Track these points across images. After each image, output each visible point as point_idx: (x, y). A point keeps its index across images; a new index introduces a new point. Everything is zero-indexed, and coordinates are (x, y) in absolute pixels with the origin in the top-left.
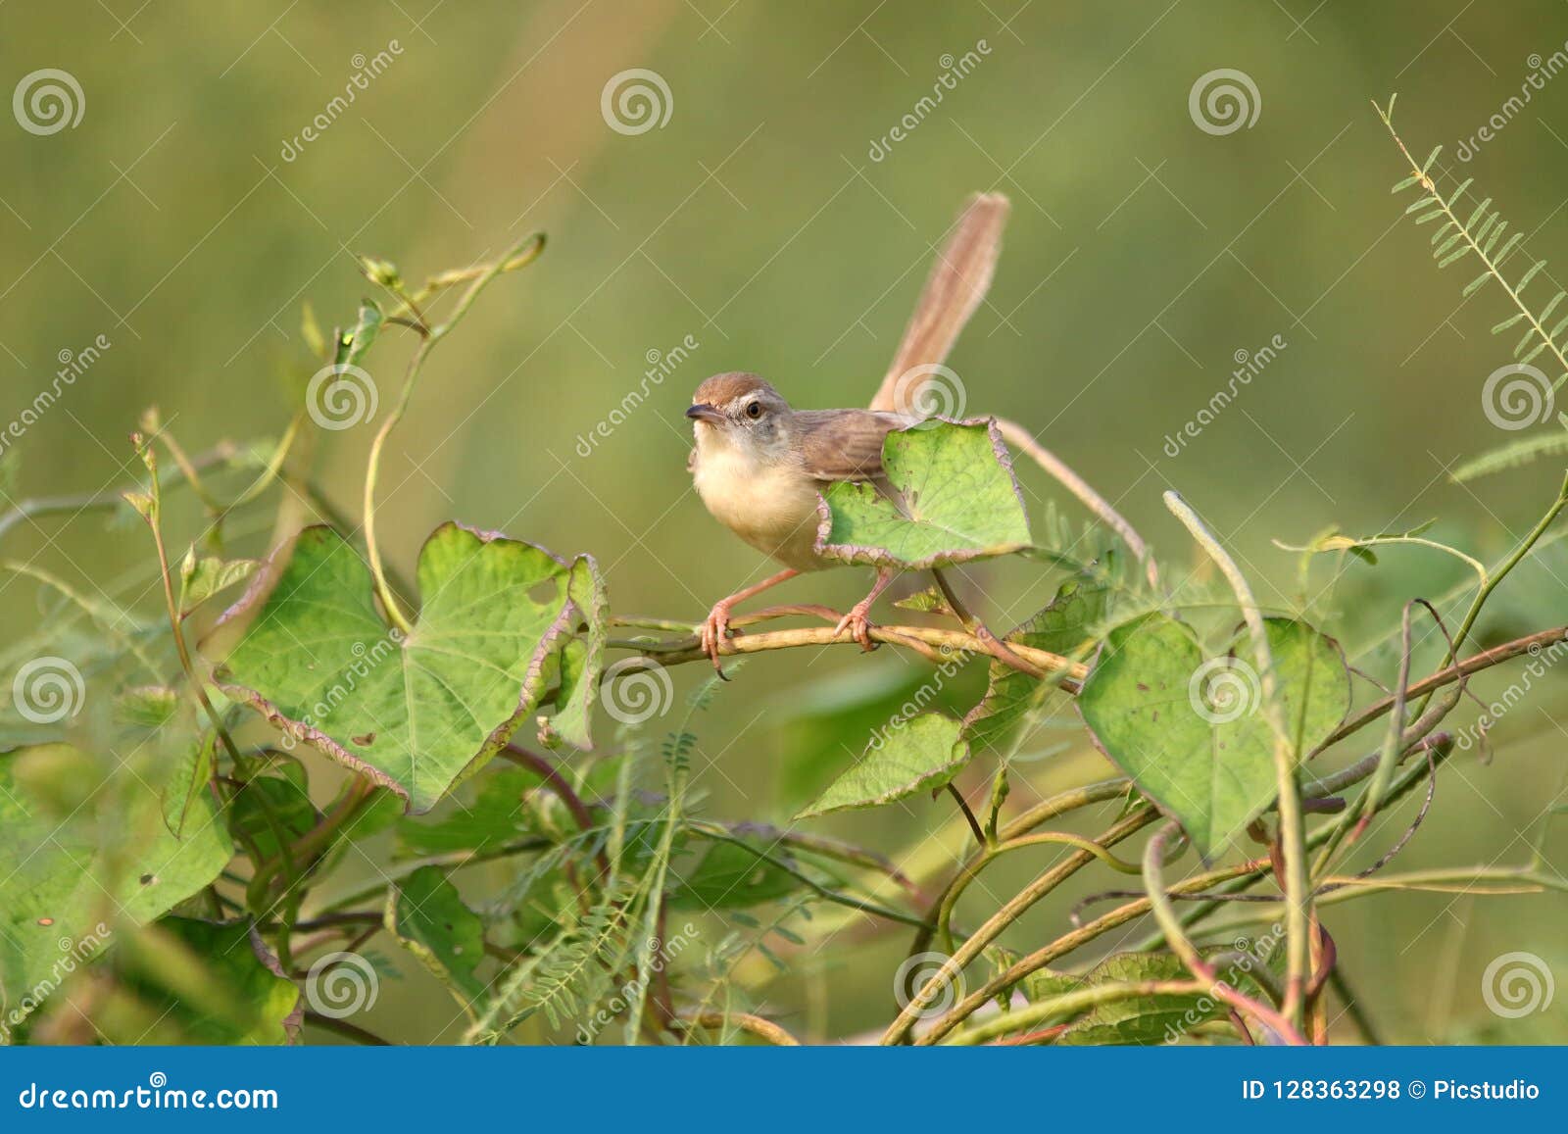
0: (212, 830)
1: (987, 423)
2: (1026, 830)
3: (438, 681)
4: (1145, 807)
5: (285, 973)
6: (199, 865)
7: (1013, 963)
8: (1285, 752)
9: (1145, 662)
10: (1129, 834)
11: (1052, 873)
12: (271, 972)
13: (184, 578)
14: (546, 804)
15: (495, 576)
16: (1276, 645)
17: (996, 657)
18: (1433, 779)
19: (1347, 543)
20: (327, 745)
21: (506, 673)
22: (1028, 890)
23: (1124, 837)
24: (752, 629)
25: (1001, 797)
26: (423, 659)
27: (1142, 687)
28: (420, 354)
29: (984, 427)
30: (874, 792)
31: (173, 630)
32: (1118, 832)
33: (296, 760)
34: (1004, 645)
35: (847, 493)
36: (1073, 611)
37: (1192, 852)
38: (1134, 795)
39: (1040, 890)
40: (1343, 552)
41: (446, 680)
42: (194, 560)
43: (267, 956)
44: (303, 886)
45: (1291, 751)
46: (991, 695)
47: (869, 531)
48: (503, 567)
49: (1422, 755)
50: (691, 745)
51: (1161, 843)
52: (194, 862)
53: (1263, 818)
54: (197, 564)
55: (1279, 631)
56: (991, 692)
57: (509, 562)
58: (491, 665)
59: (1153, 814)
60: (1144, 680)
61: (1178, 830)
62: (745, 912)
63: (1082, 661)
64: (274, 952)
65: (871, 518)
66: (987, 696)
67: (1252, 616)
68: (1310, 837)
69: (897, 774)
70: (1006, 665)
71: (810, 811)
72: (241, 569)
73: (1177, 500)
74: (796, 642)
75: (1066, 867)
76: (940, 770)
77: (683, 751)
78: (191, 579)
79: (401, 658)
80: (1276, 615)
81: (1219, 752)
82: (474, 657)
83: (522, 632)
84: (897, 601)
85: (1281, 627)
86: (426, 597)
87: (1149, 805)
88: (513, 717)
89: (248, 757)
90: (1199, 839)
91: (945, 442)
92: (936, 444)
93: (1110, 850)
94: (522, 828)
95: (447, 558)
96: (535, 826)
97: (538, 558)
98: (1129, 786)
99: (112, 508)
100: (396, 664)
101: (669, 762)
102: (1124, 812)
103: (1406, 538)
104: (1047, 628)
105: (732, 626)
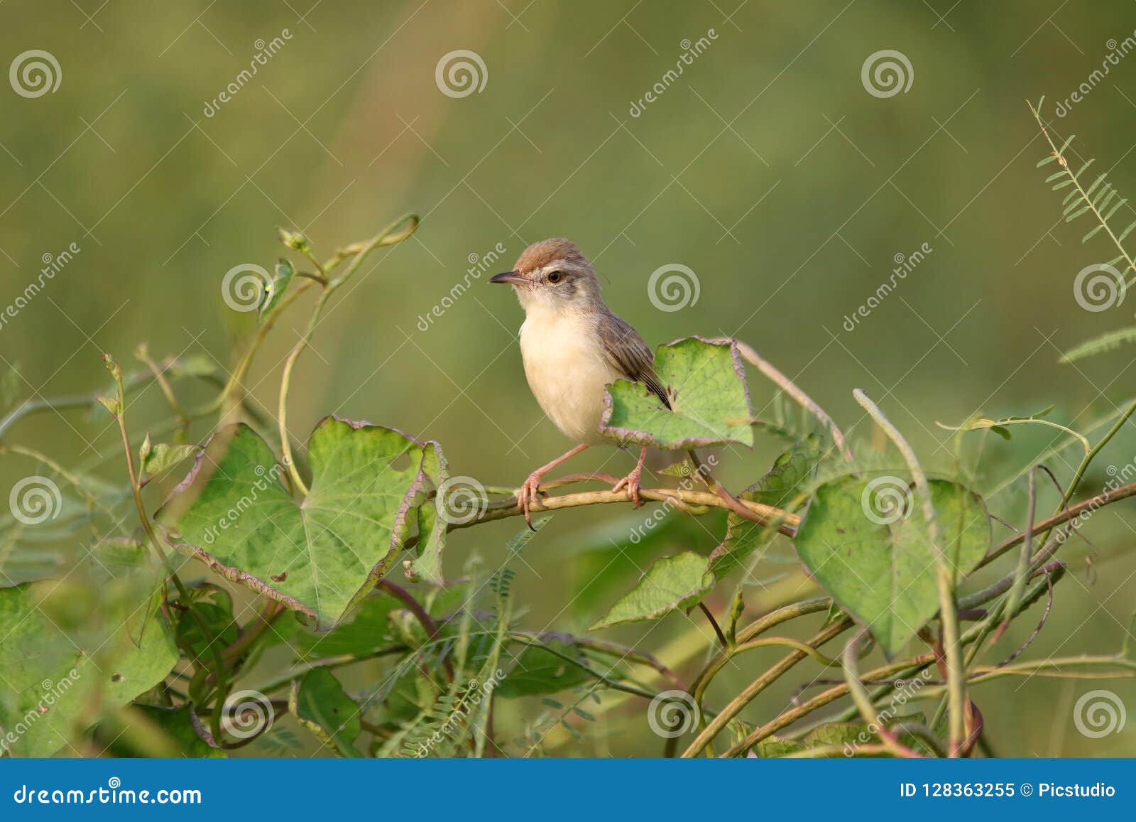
0: (164, 641)
1: (730, 344)
2: (756, 635)
3: (330, 532)
4: (843, 618)
5: (217, 744)
6: (154, 667)
7: (748, 733)
8: (945, 577)
9: (842, 512)
10: (832, 637)
11: (776, 667)
12: (207, 744)
13: (142, 458)
14: (406, 621)
15: (365, 453)
16: (937, 500)
17: (733, 511)
18: (1051, 594)
19: (988, 423)
20: (255, 584)
21: (378, 523)
22: (758, 680)
23: (827, 640)
24: (556, 492)
25: (738, 612)
26: (317, 516)
27: (840, 531)
28: (322, 299)
29: (728, 346)
30: (646, 609)
31: (133, 496)
32: (824, 636)
33: (224, 590)
34: (738, 502)
35: (626, 389)
36: (788, 475)
37: (877, 649)
38: (835, 609)
39: (768, 679)
40: (987, 430)
41: (336, 532)
42: (149, 446)
43: (204, 732)
44: (229, 682)
45: (950, 576)
46: (729, 537)
47: (640, 418)
48: (370, 446)
49: (1043, 578)
50: (511, 578)
51: (855, 644)
52: (150, 665)
53: (930, 626)
54: (151, 449)
55: (939, 489)
56: (728, 536)
57: (375, 442)
58: (367, 518)
59: (848, 623)
60: (841, 525)
61: (867, 635)
62: (552, 697)
63: (795, 512)
64: (208, 729)
65: (642, 408)
66: (726, 538)
67: (919, 479)
68: (963, 637)
69: (663, 596)
70: (740, 516)
71: (600, 624)
72: (183, 452)
73: (863, 395)
74: (587, 502)
75: (785, 663)
76: (693, 593)
77: (505, 582)
78: (148, 458)
79: (301, 517)
80: (937, 477)
81: (896, 578)
82: (354, 514)
83: (388, 492)
84: (659, 470)
85: (941, 487)
86: (315, 470)
87: (847, 616)
88: (388, 555)
89: (189, 589)
90: (883, 640)
91: (700, 355)
92: (693, 356)
93: (818, 649)
94: (389, 638)
95: (329, 443)
96: (398, 637)
97: (395, 439)
98: (831, 602)
99: (89, 406)
100: (298, 522)
101: (495, 591)
102: (827, 623)
103: (1031, 420)
104: (770, 488)
105: (541, 490)
